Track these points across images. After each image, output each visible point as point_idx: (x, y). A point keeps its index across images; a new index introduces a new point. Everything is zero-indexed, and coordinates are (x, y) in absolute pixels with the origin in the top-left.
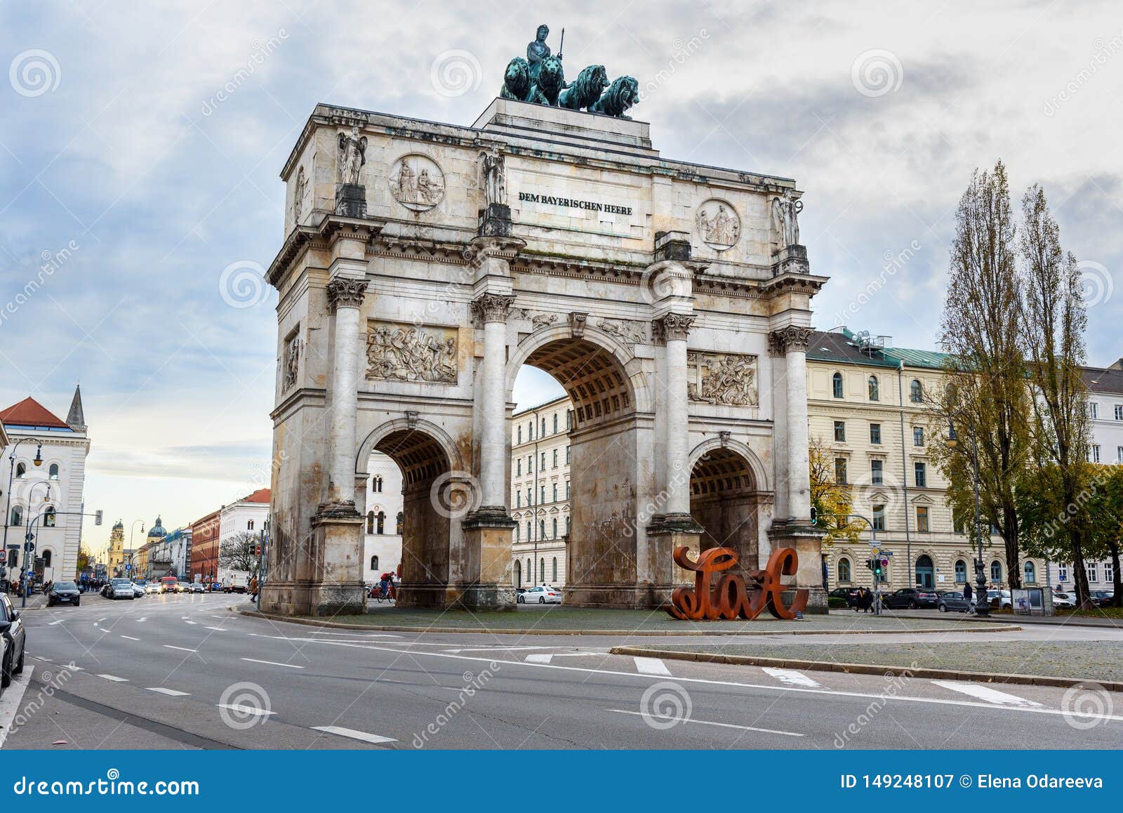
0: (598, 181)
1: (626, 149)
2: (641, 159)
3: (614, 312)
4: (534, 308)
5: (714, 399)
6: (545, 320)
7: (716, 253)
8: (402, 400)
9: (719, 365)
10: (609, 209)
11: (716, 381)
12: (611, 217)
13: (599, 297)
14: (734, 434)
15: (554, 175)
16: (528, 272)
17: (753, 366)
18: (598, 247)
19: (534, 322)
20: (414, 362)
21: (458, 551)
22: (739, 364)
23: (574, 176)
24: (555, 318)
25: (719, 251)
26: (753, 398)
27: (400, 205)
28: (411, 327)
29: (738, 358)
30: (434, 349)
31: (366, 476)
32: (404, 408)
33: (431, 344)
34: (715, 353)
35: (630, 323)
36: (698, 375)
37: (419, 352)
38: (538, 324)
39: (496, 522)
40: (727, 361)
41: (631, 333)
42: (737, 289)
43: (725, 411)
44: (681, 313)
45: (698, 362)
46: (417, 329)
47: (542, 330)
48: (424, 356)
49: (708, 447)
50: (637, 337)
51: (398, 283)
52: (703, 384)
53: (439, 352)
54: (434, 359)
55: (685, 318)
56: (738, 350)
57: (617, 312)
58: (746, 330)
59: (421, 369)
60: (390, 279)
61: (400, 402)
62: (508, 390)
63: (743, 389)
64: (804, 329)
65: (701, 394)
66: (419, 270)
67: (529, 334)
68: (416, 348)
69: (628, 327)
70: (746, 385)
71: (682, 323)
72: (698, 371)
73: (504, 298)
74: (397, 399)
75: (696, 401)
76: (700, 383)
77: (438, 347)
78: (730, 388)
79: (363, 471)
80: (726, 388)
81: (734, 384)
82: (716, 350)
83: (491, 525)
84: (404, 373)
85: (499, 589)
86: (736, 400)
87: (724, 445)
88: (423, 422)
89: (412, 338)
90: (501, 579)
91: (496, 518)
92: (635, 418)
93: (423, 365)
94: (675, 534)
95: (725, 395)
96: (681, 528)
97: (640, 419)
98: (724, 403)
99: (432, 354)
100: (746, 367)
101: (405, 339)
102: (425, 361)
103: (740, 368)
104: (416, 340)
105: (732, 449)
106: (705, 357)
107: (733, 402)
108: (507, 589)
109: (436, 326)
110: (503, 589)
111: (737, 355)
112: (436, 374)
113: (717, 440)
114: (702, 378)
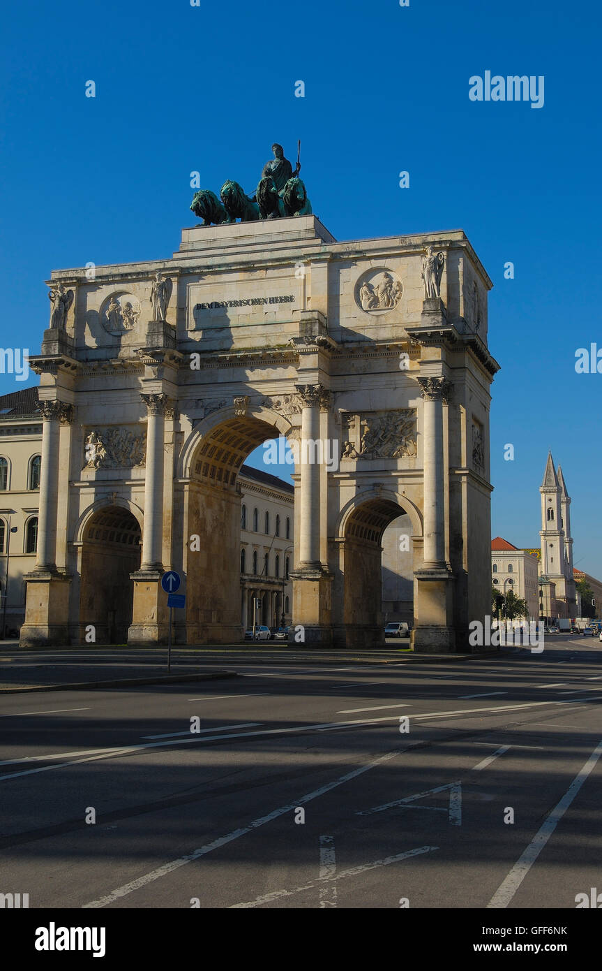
0: (263, 279)
1: (290, 244)
2: (303, 249)
3: (274, 389)
4: (206, 397)
5: (370, 454)
6: (214, 406)
7: (375, 319)
8: (105, 484)
9: (379, 421)
10: (273, 300)
11: (375, 437)
12: (275, 307)
13: (262, 379)
14: (389, 484)
15: (225, 282)
17: (414, 418)
18: (262, 335)
19: (206, 409)
20: (116, 454)
22: (400, 418)
23: (242, 279)
24: (223, 403)
25: (378, 316)
26: (412, 449)
27: (107, 334)
28: (116, 426)
29: (397, 413)
30: (131, 441)
31: (82, 544)
32: (108, 490)
33: (130, 439)
34: (374, 412)
35: (289, 397)
36: (357, 434)
37: (121, 446)
38: (209, 410)
39: (143, 575)
40: (388, 417)
41: (289, 405)
42: (388, 349)
43: (380, 464)
44: (306, 384)
45: (356, 422)
46: (120, 428)
47: (212, 415)
48: (125, 448)
49: (362, 499)
50: (295, 408)
51: (103, 395)
52: (361, 442)
53: (135, 443)
54: (132, 449)
55: (310, 387)
56: (395, 406)
57: (278, 389)
58: (403, 385)
59: (121, 458)
60: (98, 392)
61: (104, 486)
62: (186, 468)
63: (401, 441)
64: (433, 379)
65: (358, 452)
66: (119, 382)
67: (202, 419)
68: (119, 443)
69: (287, 401)
70: (404, 438)
71: (307, 393)
72: (357, 430)
73: (155, 396)
74: (101, 483)
75: (353, 458)
76: (359, 441)
77: (134, 440)
78: (388, 442)
79: (79, 540)
80: (384, 443)
81: (392, 438)
82: (373, 410)
83: (139, 578)
84: (110, 463)
85: (144, 627)
86: (392, 453)
87: (376, 496)
88: (121, 500)
89: (117, 435)
90: (148, 620)
91: (145, 572)
92: (294, 479)
93: (124, 455)
94: (294, 580)
95: (381, 449)
96: (298, 574)
97: (298, 480)
98: (380, 456)
99: (131, 445)
100: (406, 420)
101: (111, 436)
102: (125, 451)
103: (400, 422)
104: (119, 436)
105: (388, 499)
106: (365, 416)
107: (389, 455)
108: (151, 627)
109: (133, 424)
110: (148, 628)
111: (398, 410)
112: (133, 461)
113: (371, 492)
114: (361, 436)
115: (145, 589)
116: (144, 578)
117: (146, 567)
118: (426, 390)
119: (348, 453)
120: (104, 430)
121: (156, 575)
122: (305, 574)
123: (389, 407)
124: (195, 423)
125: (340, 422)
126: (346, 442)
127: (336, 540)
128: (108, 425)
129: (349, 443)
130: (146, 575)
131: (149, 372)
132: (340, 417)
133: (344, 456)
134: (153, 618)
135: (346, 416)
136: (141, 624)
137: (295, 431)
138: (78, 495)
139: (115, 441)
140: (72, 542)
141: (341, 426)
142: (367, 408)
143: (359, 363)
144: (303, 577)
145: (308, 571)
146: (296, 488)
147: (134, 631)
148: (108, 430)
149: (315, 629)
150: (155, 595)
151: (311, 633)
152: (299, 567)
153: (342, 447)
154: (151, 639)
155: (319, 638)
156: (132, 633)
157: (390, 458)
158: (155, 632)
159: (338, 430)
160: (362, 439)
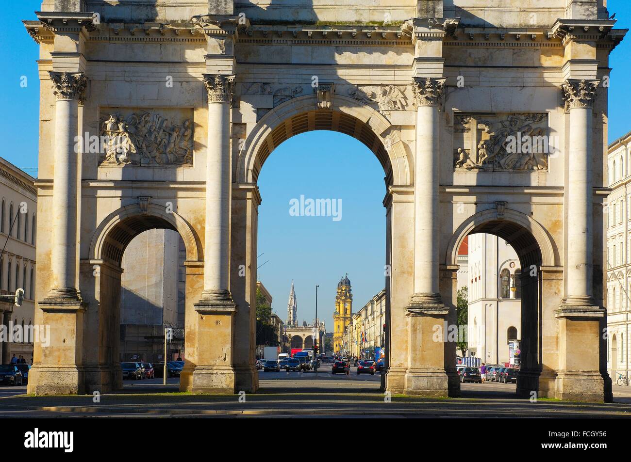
4: (276, 81)
5: (491, 166)
6: (287, 93)
8: (134, 185)
9: (500, 126)
11: (495, 145)
13: (351, 63)
14: (513, 203)
16: (269, 42)
17: (543, 125)
19: (274, 96)
20: (147, 147)
21: (194, 334)
22: (527, 123)
24: (299, 90)
26: (541, 161)
28: (145, 111)
29: (523, 118)
30: (170, 131)
31: (101, 262)
32: (137, 193)
33: (166, 127)
34: (494, 114)
35: (388, 88)
36: (472, 140)
37: (153, 136)
38: (280, 97)
39: (212, 305)
40: (510, 122)
41: (387, 98)
42: (518, 39)
43: (503, 179)
44: (429, 76)
45: (472, 124)
46: (150, 112)
47: (284, 104)
48: (159, 140)
49: (481, 219)
50: (395, 103)
51: (129, 68)
52: (478, 149)
53: (175, 134)
54: (169, 142)
55: (433, 81)
56: (522, 109)
57: (372, 78)
58: (533, 84)
59: (155, 153)
60: (120, 64)
61: (132, 188)
62: (248, 170)
64: (587, 83)
65: (475, 161)
66: (152, 52)
67: (270, 109)
68: (150, 132)
69: (385, 93)
71: (427, 88)
72: (473, 134)
73: (223, 78)
74: (129, 184)
75: (470, 169)
76: (475, 148)
77: (173, 130)
79: (96, 257)
82: (495, 110)
83: (207, 309)
84: (137, 158)
85: (215, 372)
86: (518, 165)
87: (499, 217)
88: (157, 207)
89: (146, 122)
90: (219, 362)
91: (214, 302)
92: (393, 192)
93: (158, 149)
94: (413, 316)
95: (504, 159)
96: (420, 308)
97: (398, 192)
98: (502, 168)
99: (167, 137)
100: (534, 126)
101: (139, 123)
102: (160, 144)
103: (527, 128)
104: (150, 124)
105: (512, 220)
106: (483, 119)
107: (514, 168)
108: (224, 372)
109: (171, 109)
110: (220, 372)
111: (524, 114)
112: (171, 157)
113: (492, 211)
114: (478, 143)
115: (215, 324)
116: (214, 309)
117: (214, 296)
118: (576, 95)
119: (462, 163)
120: (128, 114)
121: (231, 306)
122: (428, 309)
123: (515, 109)
124: (261, 113)
125: (452, 124)
126: (459, 149)
127: (448, 267)
128: (133, 108)
129: (463, 151)
130: (217, 305)
131: (214, 45)
132: (452, 118)
133: (458, 166)
134: (225, 359)
135: (461, 117)
136: (210, 368)
137: (395, 133)
138: (94, 198)
139: (145, 131)
140: (88, 259)
141: (453, 129)
142: (486, 109)
143: (478, 53)
144: (425, 312)
145: (431, 305)
146: (396, 202)
147: (200, 376)
148: (134, 114)
149: (440, 375)
150: (228, 331)
151: (435, 380)
152: (417, 300)
153: (454, 154)
154: (225, 387)
155: (446, 385)
156: (199, 378)
157: (515, 171)
158: (230, 378)
159: (449, 133)
160: (479, 146)
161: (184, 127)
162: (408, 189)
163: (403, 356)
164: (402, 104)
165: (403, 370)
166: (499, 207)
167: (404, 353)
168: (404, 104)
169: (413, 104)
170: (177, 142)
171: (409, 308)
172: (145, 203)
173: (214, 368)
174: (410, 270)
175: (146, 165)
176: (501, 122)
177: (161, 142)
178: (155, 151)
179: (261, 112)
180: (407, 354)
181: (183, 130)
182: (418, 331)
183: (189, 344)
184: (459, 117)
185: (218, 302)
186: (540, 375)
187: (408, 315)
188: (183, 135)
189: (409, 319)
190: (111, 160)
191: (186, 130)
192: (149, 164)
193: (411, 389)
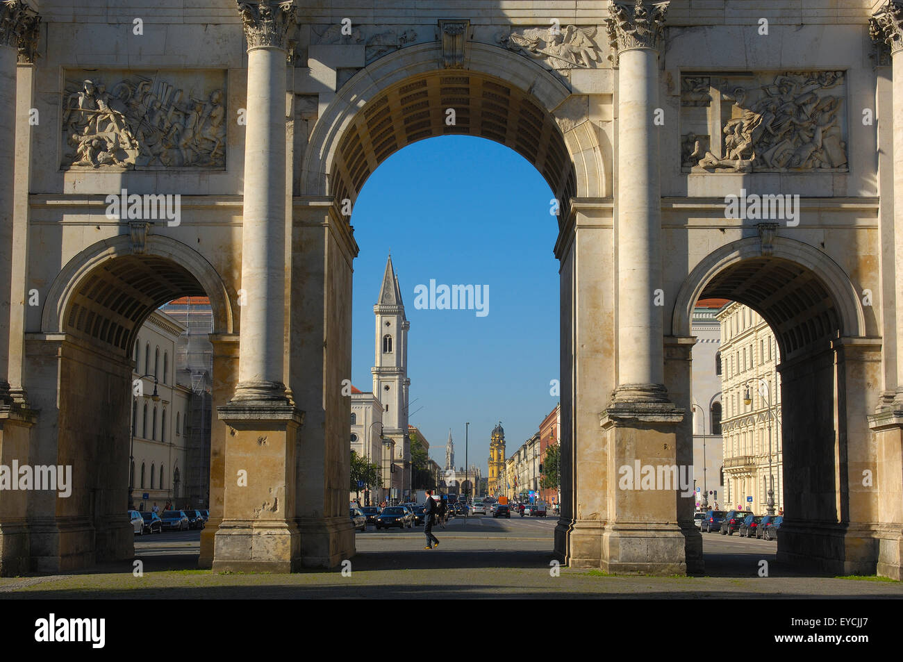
4: (370, 20)
6: (389, 41)
9: (761, 94)
17: (837, 91)
19: (368, 47)
20: (146, 137)
22: (808, 89)
24: (409, 36)
26: (837, 155)
28: (144, 75)
29: (802, 79)
30: (185, 111)
31: (62, 338)
33: (180, 103)
34: (748, 74)
35: (565, 31)
36: (715, 119)
37: (157, 119)
38: (377, 49)
39: (251, 410)
40: (779, 87)
41: (564, 48)
43: (770, 184)
45: (713, 93)
46: (152, 77)
47: (383, 60)
48: (167, 124)
50: (578, 55)
52: (724, 135)
53: (194, 116)
54: (184, 129)
56: (802, 63)
58: (818, 21)
59: (160, 147)
62: (321, 174)
63: (813, 138)
65: (719, 155)
67: (359, 69)
68: (151, 112)
69: (559, 40)
70: (820, 130)
71: (637, 16)
72: (715, 109)
73: (273, 5)
75: (711, 168)
76: (718, 133)
77: (192, 107)
78: (782, 139)
79: (56, 330)
80: (775, 140)
81: (794, 130)
82: (752, 67)
83: (241, 416)
85: (256, 531)
86: (796, 160)
87: (764, 251)
88: (162, 240)
89: (146, 94)
90: (263, 513)
91: (255, 403)
92: (576, 210)
93: (165, 141)
94: (618, 426)
95: (771, 151)
96: (631, 411)
97: (584, 211)
98: (768, 167)
99: (182, 120)
100: (821, 94)
101: (133, 97)
102: (169, 132)
103: (808, 98)
104: (153, 98)
105: (787, 257)
106: (732, 82)
107: (788, 165)
108: (273, 531)
109: (187, 71)
110: (264, 532)
111: (803, 73)
112: (188, 155)
113: (752, 240)
114: (724, 123)
115: (255, 444)
116: (255, 416)
117: (254, 394)
119: (697, 158)
120: (114, 81)
121: (285, 411)
122: (646, 412)
123: (787, 64)
124: (343, 76)
125: (678, 91)
126: (691, 135)
128: (124, 71)
130: (260, 410)
132: (677, 78)
134: (274, 509)
135: (693, 80)
136: (247, 525)
138: (52, 225)
139: (143, 109)
141: (679, 100)
142: (737, 64)
144: (641, 419)
145: (651, 406)
146: (581, 227)
147: (229, 540)
148: (124, 82)
149: (671, 534)
150: (281, 455)
151: (662, 544)
152: (624, 396)
153: (682, 143)
154: (274, 559)
155: (681, 553)
156: (226, 544)
157: (790, 170)
158: (284, 543)
159: (674, 107)
160: (726, 129)
161: (211, 103)
162: (603, 206)
163: (598, 500)
164: (589, 58)
165: (599, 525)
166: (765, 233)
167: (600, 494)
168: (594, 57)
169: (610, 58)
170: (199, 127)
171: (611, 411)
172: (140, 233)
173: (255, 524)
174: (608, 346)
175: (145, 169)
176: (763, 88)
177: (170, 129)
178: (159, 145)
179: (344, 74)
180: (605, 496)
181: (209, 107)
182: (628, 453)
183: (217, 481)
184: (689, 81)
185: (262, 403)
186: (845, 532)
187: (607, 426)
188: (210, 117)
189: (610, 434)
190: (84, 160)
191: (215, 106)
192: (148, 165)
193: (616, 562)
